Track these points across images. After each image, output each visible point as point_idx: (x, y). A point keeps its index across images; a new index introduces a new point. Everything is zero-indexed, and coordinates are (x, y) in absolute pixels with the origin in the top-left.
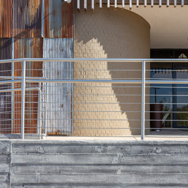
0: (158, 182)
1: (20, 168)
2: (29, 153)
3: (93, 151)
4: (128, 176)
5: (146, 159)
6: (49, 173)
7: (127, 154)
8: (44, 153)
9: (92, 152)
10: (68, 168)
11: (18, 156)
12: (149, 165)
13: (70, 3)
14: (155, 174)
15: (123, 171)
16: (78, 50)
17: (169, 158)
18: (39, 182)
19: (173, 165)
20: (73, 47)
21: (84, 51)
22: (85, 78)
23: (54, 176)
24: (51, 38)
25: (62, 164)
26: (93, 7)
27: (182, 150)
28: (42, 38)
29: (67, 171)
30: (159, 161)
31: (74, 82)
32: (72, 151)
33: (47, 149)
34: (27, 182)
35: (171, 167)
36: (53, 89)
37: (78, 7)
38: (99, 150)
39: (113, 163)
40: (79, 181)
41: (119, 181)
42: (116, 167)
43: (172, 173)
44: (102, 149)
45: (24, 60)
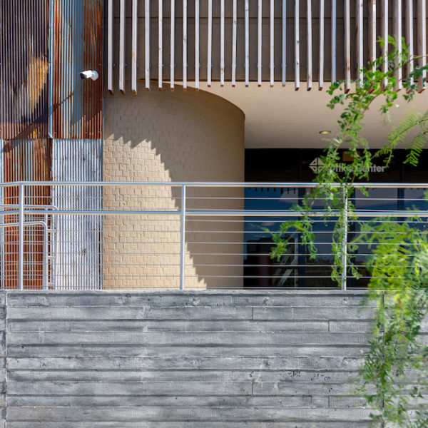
0: (195, 342)
1: (18, 326)
2: (29, 305)
3: (112, 303)
4: (157, 334)
5: (180, 313)
6: (56, 331)
7: (156, 306)
8: (50, 306)
9: (110, 304)
10: (80, 325)
11: (15, 310)
12: (184, 320)
13: (97, 80)
14: (192, 331)
15: (150, 328)
16: (110, 158)
17: (208, 312)
18: (43, 342)
19: (214, 320)
20: (102, 154)
21: (120, 160)
22: (122, 205)
23: (62, 334)
24: (65, 140)
25: (71, 320)
26: (134, 87)
27: (226, 302)
28: (51, 140)
29: (78, 328)
30: (197, 316)
31: (104, 214)
32: (85, 303)
33: (52, 300)
34: (28, 343)
35: (212, 323)
36: (69, 224)
37: (110, 87)
38: (120, 302)
39: (137, 318)
40: (94, 341)
41: (145, 340)
42: (141, 324)
43: (212, 330)
44: (124, 301)
45: (22, 185)
